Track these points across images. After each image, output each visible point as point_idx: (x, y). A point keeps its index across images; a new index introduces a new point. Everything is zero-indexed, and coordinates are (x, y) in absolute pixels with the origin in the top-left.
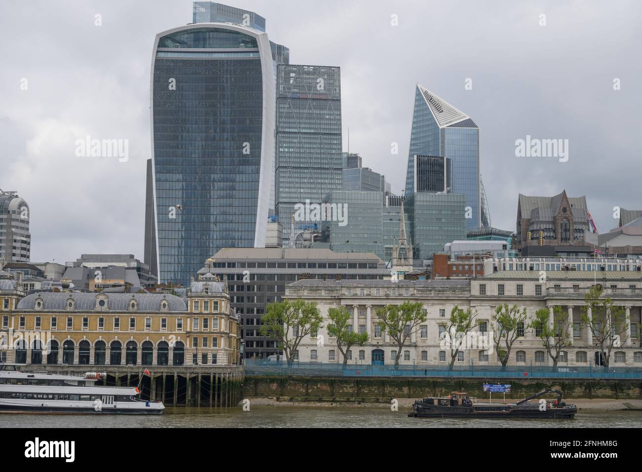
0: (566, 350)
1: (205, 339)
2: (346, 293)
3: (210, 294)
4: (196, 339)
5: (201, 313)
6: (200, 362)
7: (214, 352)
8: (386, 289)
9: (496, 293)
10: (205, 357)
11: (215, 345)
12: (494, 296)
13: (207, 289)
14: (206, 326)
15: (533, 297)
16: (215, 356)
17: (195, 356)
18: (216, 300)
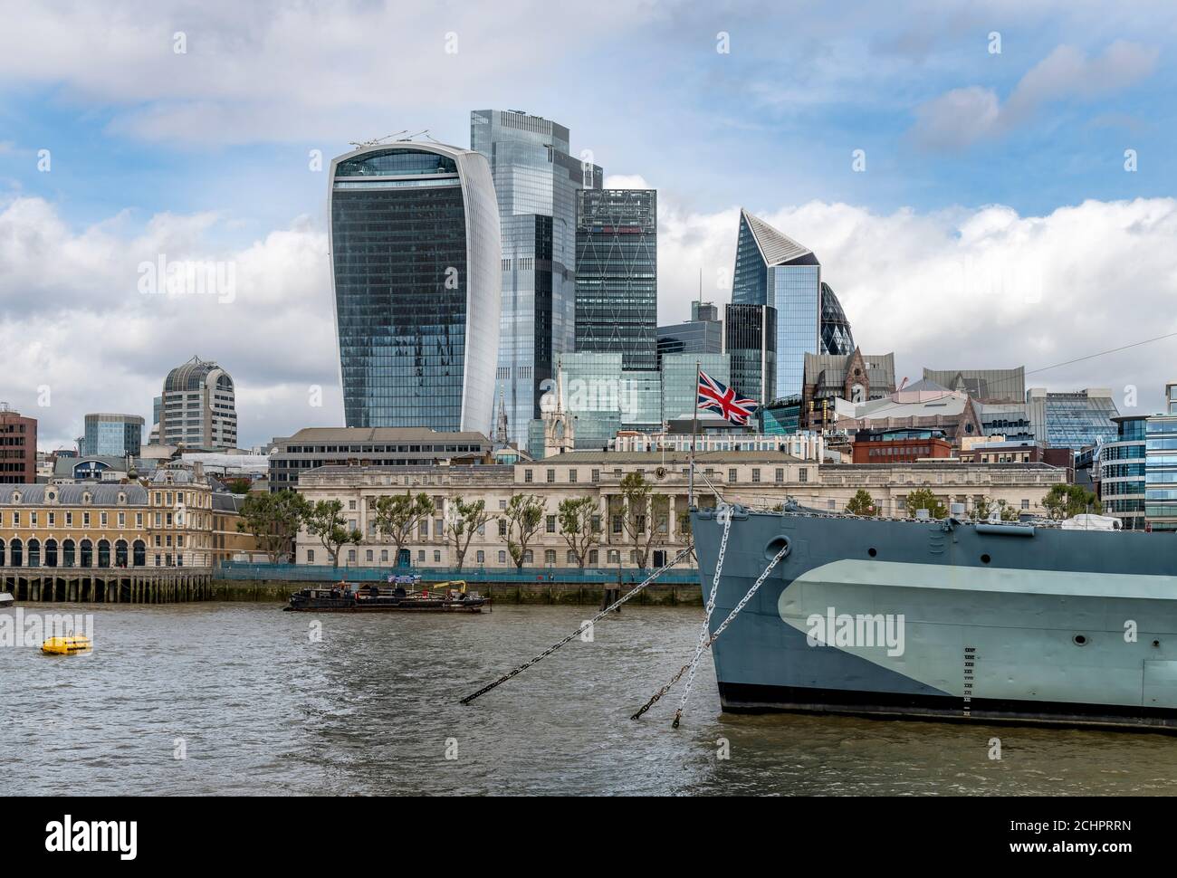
0: (618, 548)
1: (169, 538)
2: (369, 482)
3: (173, 484)
4: (158, 537)
5: (163, 507)
6: (163, 564)
7: (179, 553)
8: (415, 477)
9: (545, 480)
10: (169, 558)
11: (180, 544)
12: (542, 484)
13: (169, 478)
14: (169, 522)
15: (588, 484)
16: (180, 557)
17: (158, 557)
18: (180, 491)
